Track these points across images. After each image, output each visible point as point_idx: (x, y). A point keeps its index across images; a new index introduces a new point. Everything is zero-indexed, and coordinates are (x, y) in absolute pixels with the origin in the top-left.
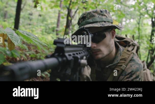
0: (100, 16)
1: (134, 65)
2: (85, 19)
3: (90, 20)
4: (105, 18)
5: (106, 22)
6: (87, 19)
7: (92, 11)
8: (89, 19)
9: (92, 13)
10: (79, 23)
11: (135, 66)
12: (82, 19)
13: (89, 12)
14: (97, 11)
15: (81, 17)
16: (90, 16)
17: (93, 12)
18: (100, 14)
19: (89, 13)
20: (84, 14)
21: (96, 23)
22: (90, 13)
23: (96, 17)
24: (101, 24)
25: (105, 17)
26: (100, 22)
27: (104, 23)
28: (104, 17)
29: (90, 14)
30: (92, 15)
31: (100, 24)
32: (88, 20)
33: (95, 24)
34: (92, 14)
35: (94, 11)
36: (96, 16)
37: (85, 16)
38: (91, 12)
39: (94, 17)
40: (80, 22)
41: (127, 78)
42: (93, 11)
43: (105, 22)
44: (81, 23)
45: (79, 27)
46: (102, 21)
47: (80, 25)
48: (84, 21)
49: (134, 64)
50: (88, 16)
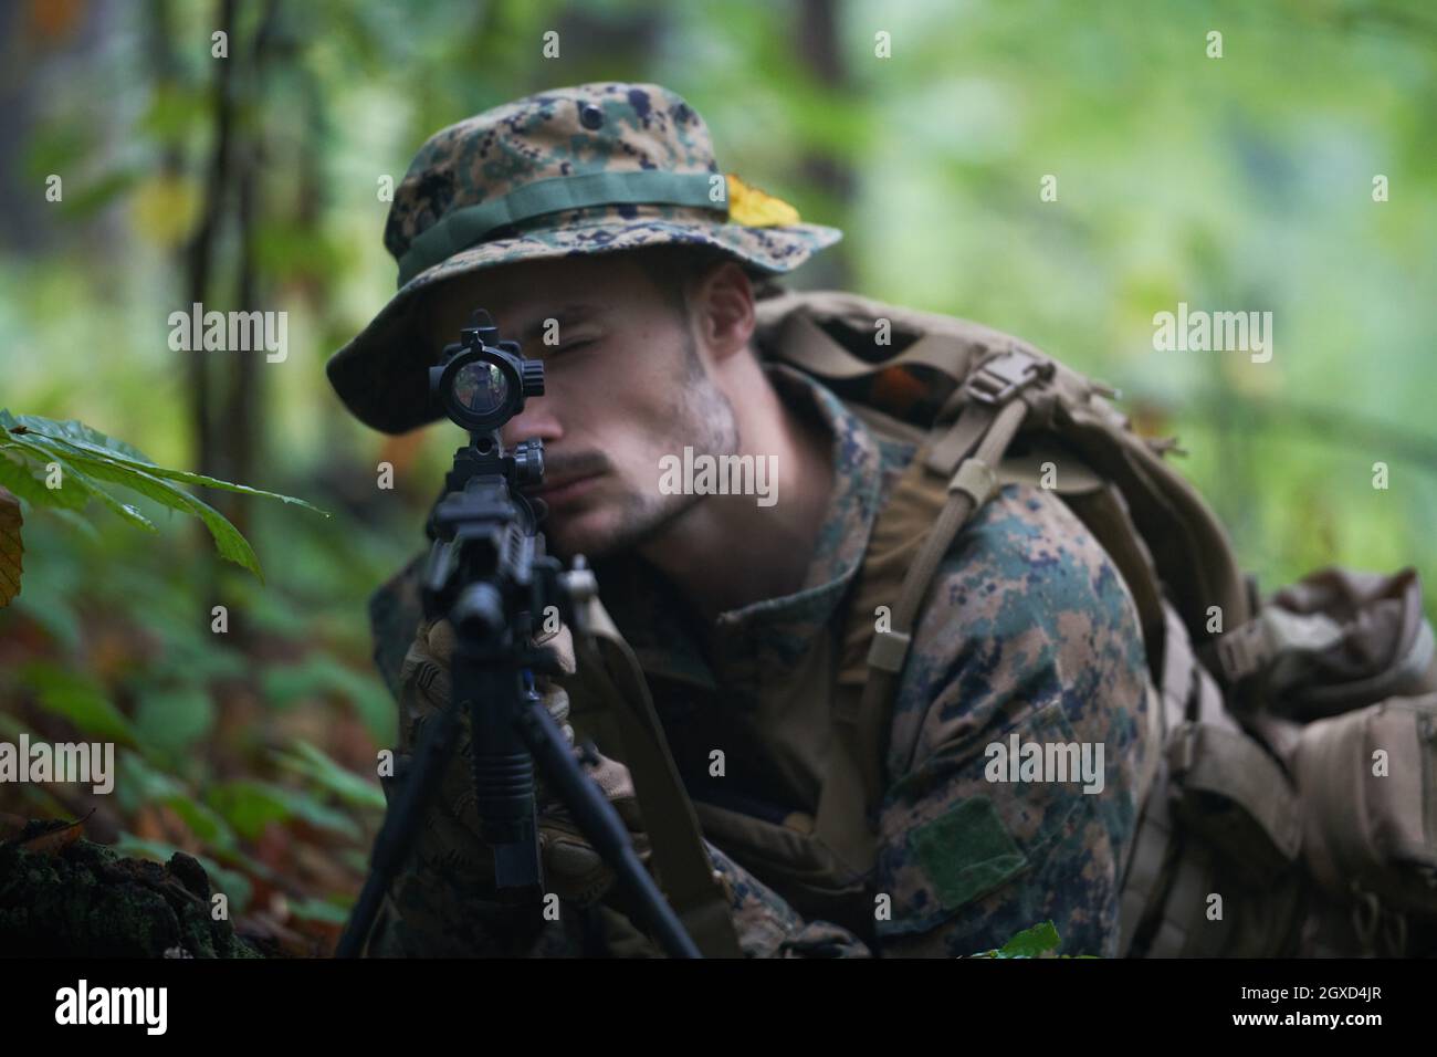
0: (583, 164)
1: (987, 581)
2: (448, 199)
3: (494, 209)
4: (629, 176)
5: (640, 209)
6: (459, 195)
7: (506, 122)
8: (478, 195)
9: (499, 146)
10: (395, 240)
11: (992, 588)
12: (425, 202)
13: (480, 134)
14: (548, 117)
15: (412, 181)
16: (487, 169)
17: (508, 129)
18: (576, 145)
19: (480, 144)
20: (439, 155)
21: (545, 231)
22: (488, 143)
23: (537, 177)
24: (590, 233)
25: (632, 165)
26: (577, 216)
27: (621, 221)
28: (617, 167)
29: (483, 154)
30: (510, 163)
31: (581, 238)
32: (472, 211)
33: (529, 236)
34: (506, 152)
35: (519, 124)
36: (541, 167)
37: (441, 168)
38: (492, 133)
39: (521, 177)
40: (408, 229)
41: (948, 713)
42: (512, 124)
43: (627, 210)
44: (415, 241)
45: (402, 280)
46: (601, 210)
47: (406, 257)
48: (438, 214)
49: (985, 573)
50: (475, 171)
